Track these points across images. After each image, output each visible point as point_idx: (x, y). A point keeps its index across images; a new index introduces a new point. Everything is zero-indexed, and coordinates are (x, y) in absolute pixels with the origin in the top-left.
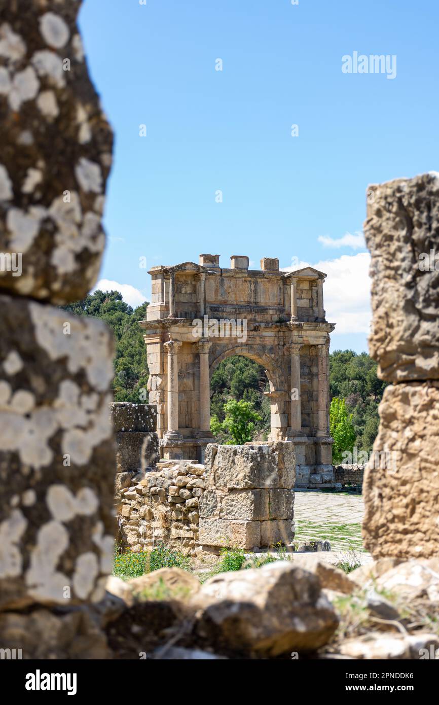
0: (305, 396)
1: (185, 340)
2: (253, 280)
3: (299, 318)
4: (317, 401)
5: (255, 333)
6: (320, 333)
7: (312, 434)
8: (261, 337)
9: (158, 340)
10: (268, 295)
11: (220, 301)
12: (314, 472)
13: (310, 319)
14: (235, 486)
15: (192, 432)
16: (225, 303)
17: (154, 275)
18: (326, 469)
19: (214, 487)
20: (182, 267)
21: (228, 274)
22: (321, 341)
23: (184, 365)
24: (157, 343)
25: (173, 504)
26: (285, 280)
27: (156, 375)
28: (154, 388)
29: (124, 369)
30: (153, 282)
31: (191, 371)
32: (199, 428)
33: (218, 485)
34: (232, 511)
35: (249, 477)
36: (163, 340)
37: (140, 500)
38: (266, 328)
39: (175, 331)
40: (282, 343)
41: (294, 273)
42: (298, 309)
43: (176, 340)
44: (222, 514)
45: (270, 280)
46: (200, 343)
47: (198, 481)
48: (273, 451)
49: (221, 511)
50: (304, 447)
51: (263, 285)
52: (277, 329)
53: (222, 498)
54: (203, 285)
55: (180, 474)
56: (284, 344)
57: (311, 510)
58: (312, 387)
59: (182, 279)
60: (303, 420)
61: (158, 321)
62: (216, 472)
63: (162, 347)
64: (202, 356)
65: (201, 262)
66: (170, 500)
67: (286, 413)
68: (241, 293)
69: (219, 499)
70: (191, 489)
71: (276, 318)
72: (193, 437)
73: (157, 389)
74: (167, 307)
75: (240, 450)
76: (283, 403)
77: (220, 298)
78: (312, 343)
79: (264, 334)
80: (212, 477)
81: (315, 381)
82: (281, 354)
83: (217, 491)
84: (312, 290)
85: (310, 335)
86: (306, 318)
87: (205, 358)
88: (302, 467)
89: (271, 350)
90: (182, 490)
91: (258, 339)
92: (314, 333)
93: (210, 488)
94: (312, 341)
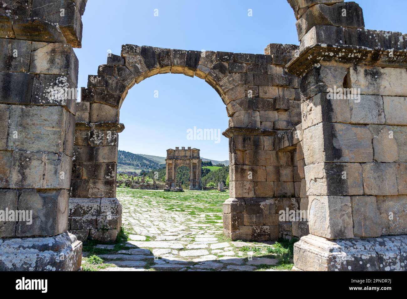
2: (185, 151)
3: (193, 158)
8: (186, 162)
13: (196, 158)
16: (179, 156)
20: (169, 150)
21: (180, 150)
38: (187, 160)
45: (189, 151)
46: (172, 163)
50: (192, 182)
51: (187, 152)
52: (189, 160)
54: (173, 153)
61: (166, 159)
68: (183, 154)
71: (189, 158)
74: (167, 157)
85: (195, 161)
87: (173, 166)
88: (192, 186)
89: (188, 164)
94: (195, 162)
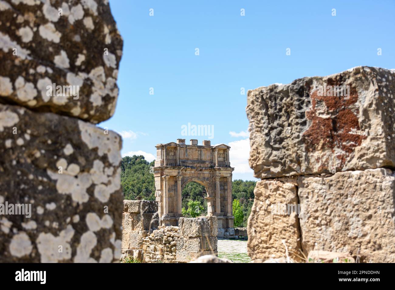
0: (222, 199)
1: (171, 175)
2: (199, 149)
3: (219, 166)
4: (227, 201)
5: (200, 172)
6: (228, 172)
7: (225, 215)
8: (203, 174)
9: (160, 175)
10: (206, 156)
11: (186, 159)
12: (226, 231)
13: (224, 166)
14: (192, 236)
15: (174, 215)
16: (188, 159)
17: (158, 148)
18: (231, 230)
19: (183, 236)
20: (169, 144)
21: (189, 147)
22: (229, 175)
23: (170, 186)
24: (159, 176)
25: (165, 244)
26: (213, 149)
27: (159, 190)
28: (158, 196)
29: (146, 188)
30: (158, 151)
31: (173, 188)
32: (177, 212)
33: (184, 235)
34: (191, 247)
35: (198, 232)
36: (162, 175)
37: (151, 242)
38: (205, 170)
39: (166, 171)
40: (212, 176)
41: (217, 147)
42: (219, 162)
43: (167, 175)
44: (186, 248)
45: (207, 150)
46: (177, 176)
47: (176, 234)
48: (208, 220)
49: (186, 247)
50: (222, 220)
51: (204, 151)
52: (210, 170)
53: (186, 241)
54: (178, 152)
55: (168, 231)
56: (213, 176)
57: (225, 248)
58: (225, 195)
59: (170, 149)
60: (221, 209)
61: (159, 167)
62: (183, 230)
63: (161, 178)
64: (178, 182)
65: (177, 142)
66: (164, 242)
67: (214, 206)
68: (194, 155)
69: (185, 242)
70: (173, 237)
71: (209, 165)
72: (174, 217)
73: (159, 196)
74: (163, 161)
75: (194, 220)
76: (212, 202)
77: (186, 157)
78: (225, 176)
79: (204, 172)
80: (182, 232)
81: (226, 192)
82: (211, 181)
83: (184, 238)
84: (224, 154)
85: (224, 173)
86: (222, 166)
87: (179, 183)
88: (221, 229)
89: (207, 179)
90: (169, 238)
91: (202, 174)
92: (225, 172)
93: (181, 237)
94: (225, 175)
